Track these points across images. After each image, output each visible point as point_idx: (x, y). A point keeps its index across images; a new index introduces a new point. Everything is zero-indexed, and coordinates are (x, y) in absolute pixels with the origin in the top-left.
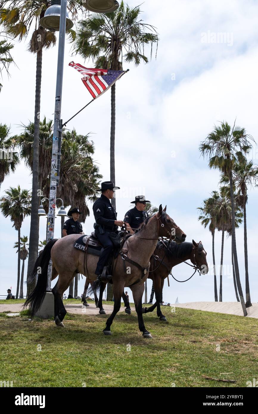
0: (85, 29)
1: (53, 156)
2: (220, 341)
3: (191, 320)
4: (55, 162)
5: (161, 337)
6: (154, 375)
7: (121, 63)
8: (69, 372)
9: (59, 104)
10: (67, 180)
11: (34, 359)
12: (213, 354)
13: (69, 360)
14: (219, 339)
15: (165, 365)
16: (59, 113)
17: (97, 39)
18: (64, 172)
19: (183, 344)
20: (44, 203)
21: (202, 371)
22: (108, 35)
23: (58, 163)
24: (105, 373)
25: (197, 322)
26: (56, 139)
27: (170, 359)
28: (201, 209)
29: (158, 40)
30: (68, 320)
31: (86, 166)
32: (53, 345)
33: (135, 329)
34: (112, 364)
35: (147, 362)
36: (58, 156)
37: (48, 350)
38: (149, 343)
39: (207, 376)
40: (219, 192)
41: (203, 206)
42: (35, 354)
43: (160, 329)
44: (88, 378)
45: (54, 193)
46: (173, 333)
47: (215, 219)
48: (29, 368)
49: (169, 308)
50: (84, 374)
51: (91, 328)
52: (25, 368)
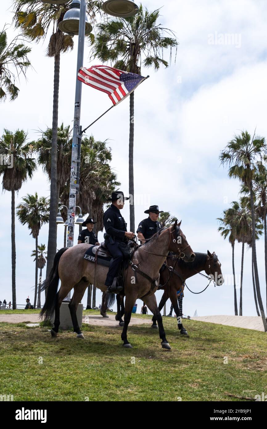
0: (103, 33)
1: (72, 164)
2: (242, 357)
3: (213, 335)
4: (75, 169)
5: (183, 351)
6: (176, 390)
7: (140, 68)
8: (91, 385)
9: (78, 110)
10: (85, 187)
11: (55, 371)
12: (236, 370)
13: (90, 372)
14: (241, 355)
15: (187, 381)
16: (78, 119)
17: (115, 43)
18: (82, 179)
19: (205, 359)
20: (61, 211)
21: (224, 387)
22: (126, 39)
23: (77, 171)
24: (127, 387)
25: (219, 337)
26: (75, 146)
27: (192, 375)
28: (221, 219)
29: (177, 44)
30: (88, 331)
31: (103, 173)
32: (73, 357)
33: (155, 343)
34: (134, 378)
35: (168, 376)
36: (78, 163)
37: (69, 362)
38: (170, 357)
39: (230, 393)
40: (239, 202)
41: (223, 216)
42: (56, 366)
43: (181, 343)
44: (109, 392)
45: (74, 201)
46: (194, 348)
47: (235, 230)
48: (50, 380)
49: (189, 321)
50: (106, 388)
51: (111, 340)
52: (46, 380)
